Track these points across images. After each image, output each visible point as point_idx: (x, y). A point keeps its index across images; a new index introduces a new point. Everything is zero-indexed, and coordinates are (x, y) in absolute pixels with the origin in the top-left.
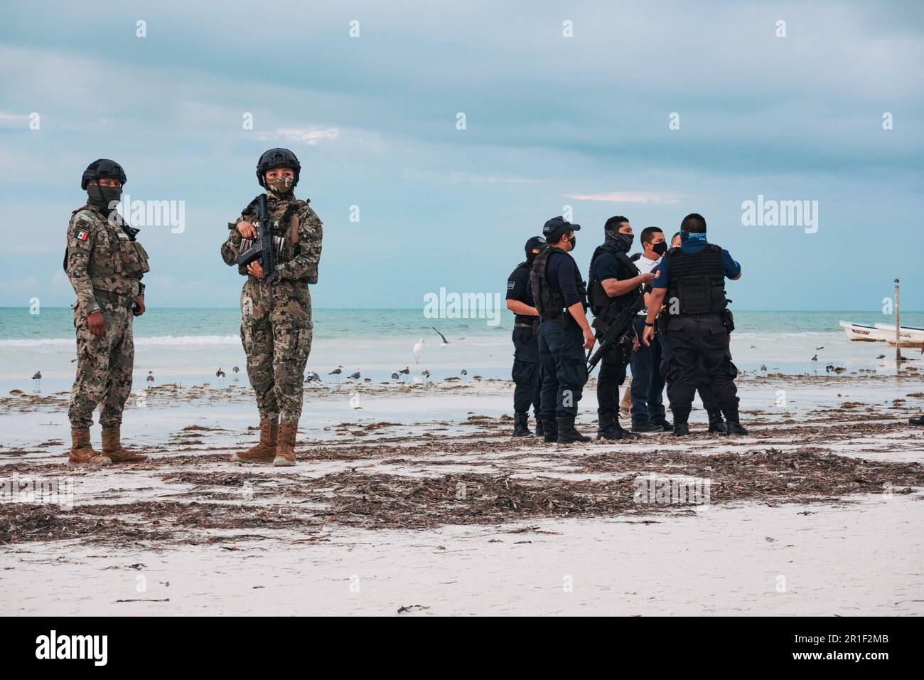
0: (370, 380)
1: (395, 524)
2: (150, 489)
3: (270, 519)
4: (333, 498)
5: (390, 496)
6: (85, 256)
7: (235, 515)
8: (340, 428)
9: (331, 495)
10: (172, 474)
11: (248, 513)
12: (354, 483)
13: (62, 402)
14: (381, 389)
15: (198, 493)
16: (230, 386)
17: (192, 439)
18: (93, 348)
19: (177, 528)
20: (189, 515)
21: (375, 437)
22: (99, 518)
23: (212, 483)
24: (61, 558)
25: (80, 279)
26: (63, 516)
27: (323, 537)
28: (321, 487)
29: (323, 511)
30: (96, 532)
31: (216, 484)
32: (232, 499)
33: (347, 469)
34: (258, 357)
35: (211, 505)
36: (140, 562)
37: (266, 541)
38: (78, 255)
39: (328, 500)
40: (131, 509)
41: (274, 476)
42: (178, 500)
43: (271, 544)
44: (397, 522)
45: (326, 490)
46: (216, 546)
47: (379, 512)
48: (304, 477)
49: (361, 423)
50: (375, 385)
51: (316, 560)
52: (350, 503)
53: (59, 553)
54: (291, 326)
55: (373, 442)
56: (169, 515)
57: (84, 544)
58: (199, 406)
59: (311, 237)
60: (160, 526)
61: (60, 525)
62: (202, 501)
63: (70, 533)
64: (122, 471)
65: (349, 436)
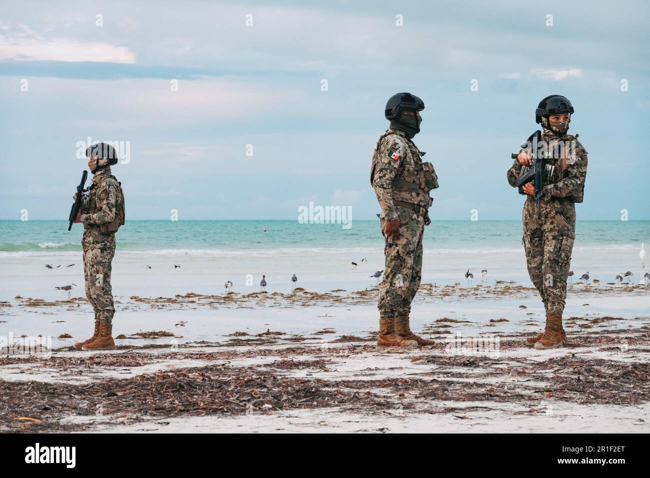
0: (598, 281)
1: (604, 400)
2: (401, 368)
3: (497, 394)
4: (553, 378)
5: (602, 377)
6: (393, 172)
7: (468, 391)
8: (569, 322)
9: (550, 375)
10: (420, 356)
11: (479, 389)
12: (573, 366)
13: (336, 298)
14: (608, 288)
15: (439, 372)
16: (477, 285)
17: (442, 330)
18: (404, 251)
19: (419, 400)
20: (429, 389)
21: (599, 330)
22: (355, 391)
23: (453, 365)
24: (321, 422)
25: (385, 191)
26: (327, 389)
27: (541, 409)
28: (544, 369)
29: (543, 389)
30: (353, 402)
31: (456, 365)
32: (467, 377)
33: (568, 355)
34: (536, 259)
35: (448, 382)
36: (385, 427)
37: (492, 412)
38: (389, 171)
39: (548, 379)
40: (383, 384)
41: (506, 359)
42: (421, 378)
43: (496, 414)
44: (605, 398)
45: (547, 371)
46: (450, 415)
47: (591, 390)
48: (531, 360)
49: (587, 317)
50: (603, 285)
51: (532, 428)
52: (566, 382)
53: (321, 418)
54: (557, 234)
55: (597, 333)
56: (413, 390)
57: (341, 412)
58: (450, 302)
59: (577, 164)
60: (405, 398)
61: (324, 396)
62: (442, 378)
63: (331, 402)
64: (379, 354)
65: (576, 329)
